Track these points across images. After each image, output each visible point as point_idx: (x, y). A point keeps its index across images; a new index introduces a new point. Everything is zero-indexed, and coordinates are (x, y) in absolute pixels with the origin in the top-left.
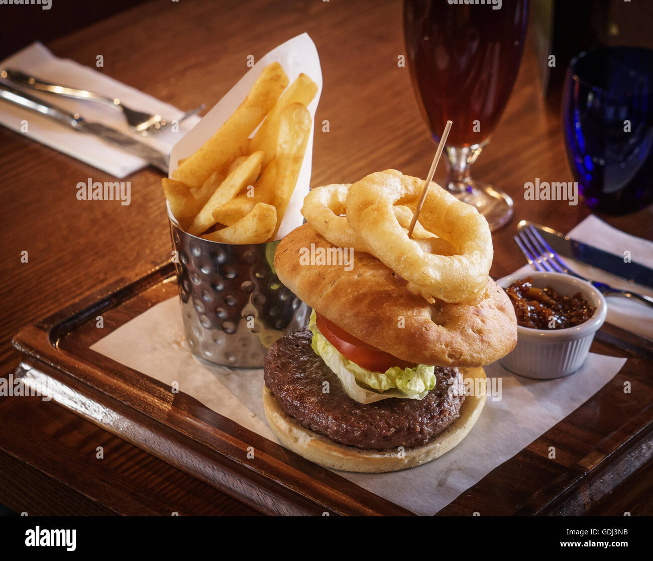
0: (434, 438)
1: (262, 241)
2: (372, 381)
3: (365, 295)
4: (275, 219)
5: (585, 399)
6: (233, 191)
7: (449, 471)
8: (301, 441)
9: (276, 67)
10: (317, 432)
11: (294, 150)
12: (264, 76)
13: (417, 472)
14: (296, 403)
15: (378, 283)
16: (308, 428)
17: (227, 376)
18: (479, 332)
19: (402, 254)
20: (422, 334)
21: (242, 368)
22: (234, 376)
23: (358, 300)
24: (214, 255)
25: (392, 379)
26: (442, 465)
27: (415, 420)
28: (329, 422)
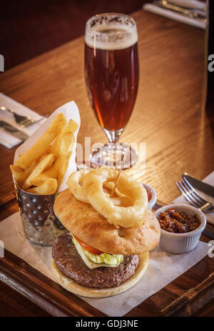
0: (122, 283)
1: (52, 193)
2: (94, 259)
3: (88, 224)
4: (56, 185)
5: (194, 264)
6: (41, 170)
7: (128, 298)
8: (65, 283)
9: (61, 115)
10: (72, 279)
11: (67, 154)
12: (56, 119)
13: (114, 297)
14: (63, 266)
15: (95, 219)
16: (69, 277)
17: (39, 249)
18: (140, 240)
19: (104, 207)
20: (113, 242)
21: (47, 246)
22: (42, 250)
23: (85, 226)
24: (32, 199)
25: (102, 259)
26: (126, 295)
27: (113, 276)
28: (75, 276)
